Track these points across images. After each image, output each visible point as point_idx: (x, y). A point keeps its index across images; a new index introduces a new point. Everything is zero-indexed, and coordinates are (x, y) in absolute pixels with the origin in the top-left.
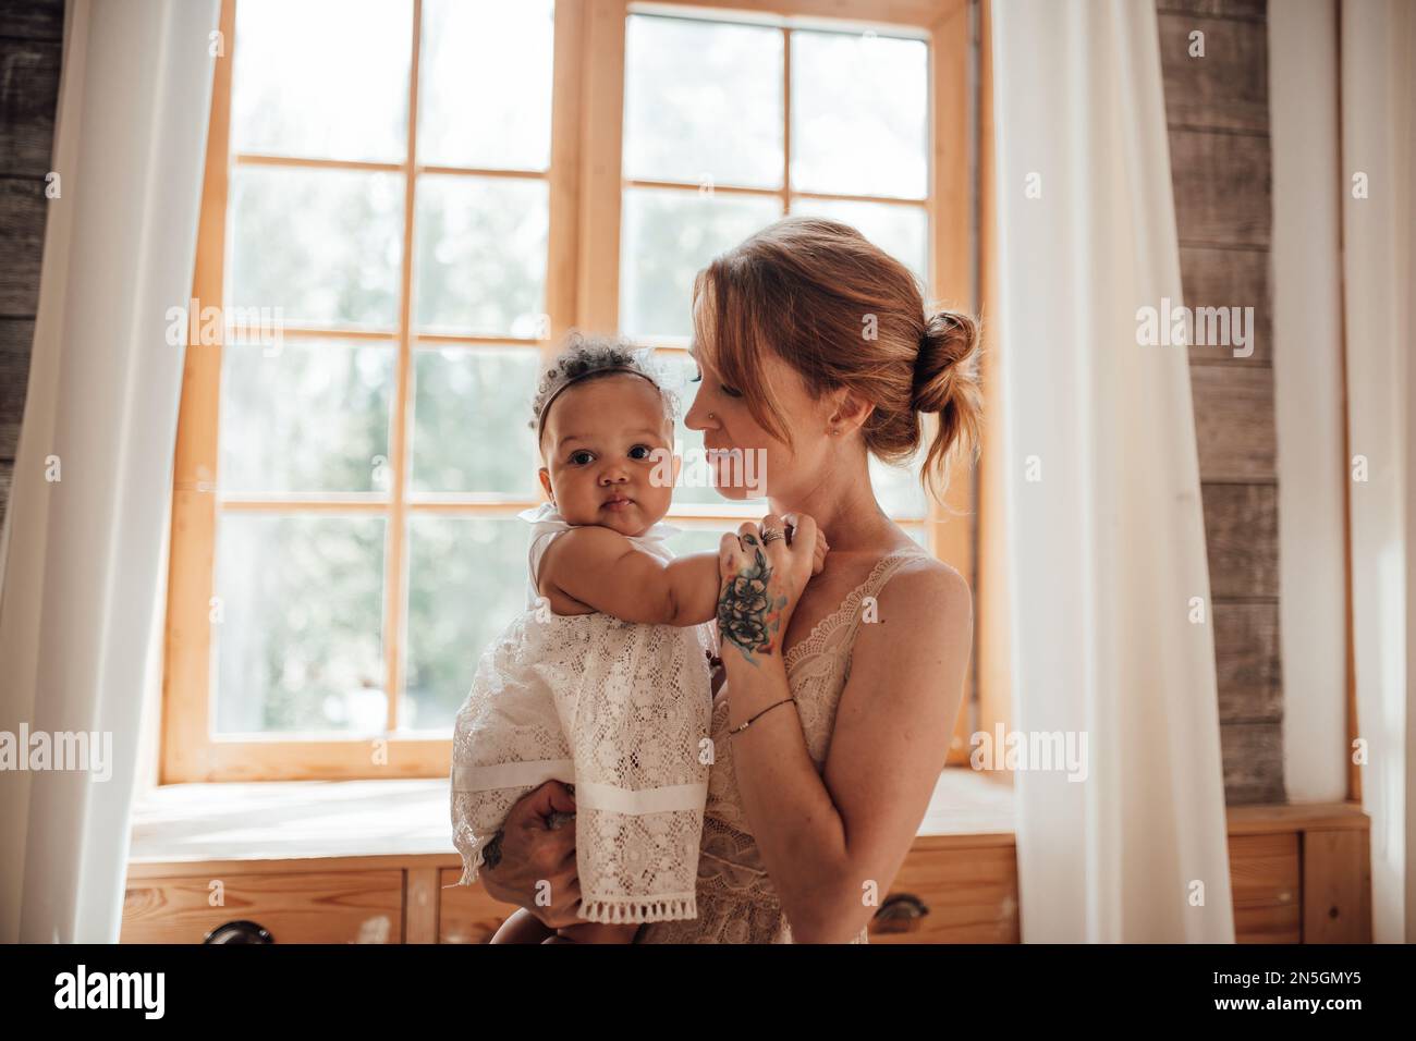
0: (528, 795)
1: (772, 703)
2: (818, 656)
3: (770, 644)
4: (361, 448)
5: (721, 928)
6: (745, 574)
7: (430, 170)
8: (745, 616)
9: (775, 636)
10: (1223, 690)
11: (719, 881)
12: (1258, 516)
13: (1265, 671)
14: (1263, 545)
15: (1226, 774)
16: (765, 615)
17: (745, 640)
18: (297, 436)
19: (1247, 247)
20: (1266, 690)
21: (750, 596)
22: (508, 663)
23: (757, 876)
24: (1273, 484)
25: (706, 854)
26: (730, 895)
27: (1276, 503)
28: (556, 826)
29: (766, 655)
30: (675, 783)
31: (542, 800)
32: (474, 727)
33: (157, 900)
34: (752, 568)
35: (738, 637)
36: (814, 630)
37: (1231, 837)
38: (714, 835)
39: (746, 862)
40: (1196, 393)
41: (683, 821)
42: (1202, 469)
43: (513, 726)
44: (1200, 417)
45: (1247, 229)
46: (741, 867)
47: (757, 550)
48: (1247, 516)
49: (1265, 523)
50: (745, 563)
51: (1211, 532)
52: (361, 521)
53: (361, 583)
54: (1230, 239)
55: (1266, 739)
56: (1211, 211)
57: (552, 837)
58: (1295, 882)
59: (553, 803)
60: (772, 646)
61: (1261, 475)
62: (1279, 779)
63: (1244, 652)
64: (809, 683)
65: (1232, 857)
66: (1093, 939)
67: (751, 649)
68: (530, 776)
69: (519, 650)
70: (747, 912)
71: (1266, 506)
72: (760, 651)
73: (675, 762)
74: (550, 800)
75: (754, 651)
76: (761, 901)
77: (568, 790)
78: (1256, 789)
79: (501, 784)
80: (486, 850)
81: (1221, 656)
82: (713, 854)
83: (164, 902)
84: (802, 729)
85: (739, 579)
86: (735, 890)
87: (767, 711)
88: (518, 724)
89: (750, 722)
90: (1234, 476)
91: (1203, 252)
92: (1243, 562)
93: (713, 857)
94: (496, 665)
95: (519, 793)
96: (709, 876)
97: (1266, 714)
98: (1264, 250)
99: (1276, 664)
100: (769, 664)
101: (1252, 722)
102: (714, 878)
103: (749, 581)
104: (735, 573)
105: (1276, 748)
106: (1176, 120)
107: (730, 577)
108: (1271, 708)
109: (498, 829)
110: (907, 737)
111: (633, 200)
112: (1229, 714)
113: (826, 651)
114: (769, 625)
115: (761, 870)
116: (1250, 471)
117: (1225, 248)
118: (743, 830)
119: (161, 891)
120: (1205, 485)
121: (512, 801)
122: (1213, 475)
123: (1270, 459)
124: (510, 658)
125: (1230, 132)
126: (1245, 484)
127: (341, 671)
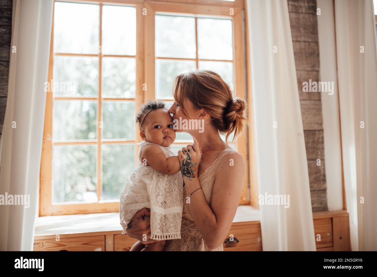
0: (139, 211)
1: (196, 189)
2: (207, 177)
3: (194, 175)
4: (84, 127)
5: (187, 244)
6: (185, 159)
7: (105, 56)
8: (187, 169)
9: (195, 173)
10: (311, 183)
11: (186, 232)
12: (319, 139)
13: (322, 178)
14: (320, 146)
15: (312, 204)
16: (192, 168)
17: (188, 175)
18: (67, 124)
19: (314, 71)
20: (322, 182)
21: (188, 164)
22: (134, 178)
23: (195, 231)
24: (322, 130)
25: (183, 226)
26: (189, 235)
27: (323, 135)
28: (146, 219)
29: (194, 178)
30: (174, 206)
31: (142, 213)
32: (126, 195)
33: (41, 246)
34: (187, 157)
35: (186, 175)
36: (206, 170)
37: (314, 220)
38: (185, 221)
39: (192, 227)
40: (301, 108)
41: (176, 215)
42: (304, 127)
43: (135, 194)
44: (303, 114)
45: (313, 66)
46: (192, 229)
47: (187, 153)
48: (316, 139)
49: (321, 140)
50: (185, 157)
51: (307, 143)
52: (85, 147)
53: (86, 163)
54: (309, 69)
55: (322, 195)
56: (304, 62)
57: (144, 221)
58: (331, 231)
59: (145, 213)
60: (195, 175)
61: (319, 128)
62: (326, 205)
63: (316, 173)
64: (206, 183)
65: (314, 225)
66: (281, 250)
67: (190, 177)
68: (140, 206)
69: (137, 175)
70: (194, 240)
71: (321, 136)
72: (192, 177)
73: (174, 201)
74: (144, 213)
75: (191, 177)
76: (197, 236)
77: (149, 210)
78: (320, 208)
79: (132, 209)
80: (128, 225)
81: (310, 174)
82: (185, 226)
83: (43, 246)
84: (204, 195)
85: (184, 161)
86: (190, 234)
87: (195, 191)
88: (137, 194)
89: (191, 195)
90: (312, 129)
91: (302, 72)
92: (315, 150)
93: (185, 227)
94: (131, 179)
95: (136, 211)
96: (184, 231)
97: (322, 188)
98: (318, 71)
99: (324, 176)
100: (195, 180)
101: (319, 190)
102: (185, 232)
103: (187, 160)
104: (183, 159)
105: (325, 197)
106: (295, 39)
107: (182, 161)
108: (323, 187)
109: (131, 220)
110: (230, 195)
111: (158, 62)
112: (313, 189)
113: (209, 175)
114: (193, 170)
115: (196, 229)
116: (316, 127)
117: (308, 71)
118: (192, 220)
119: (42, 243)
120: (305, 131)
121: (135, 213)
122: (307, 128)
123: (321, 124)
124: (134, 177)
125: (308, 42)
126: (315, 131)
127: (81, 187)
